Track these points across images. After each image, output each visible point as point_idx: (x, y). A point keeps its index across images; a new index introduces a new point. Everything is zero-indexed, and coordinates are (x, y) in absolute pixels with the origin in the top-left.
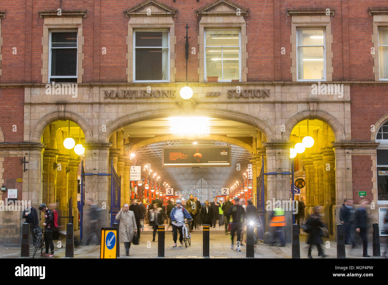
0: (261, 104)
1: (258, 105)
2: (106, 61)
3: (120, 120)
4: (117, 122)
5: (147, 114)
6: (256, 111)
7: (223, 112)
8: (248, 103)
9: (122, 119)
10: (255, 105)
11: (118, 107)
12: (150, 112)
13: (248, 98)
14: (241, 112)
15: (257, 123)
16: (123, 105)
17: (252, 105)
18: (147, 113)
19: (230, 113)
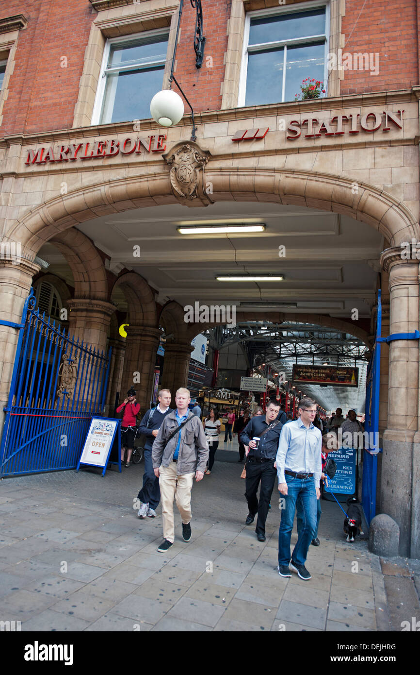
0: (377, 149)
1: (370, 151)
2: (43, 96)
3: (47, 206)
4: (41, 211)
5: (100, 190)
6: (364, 167)
7: (274, 174)
8: (340, 147)
9: (50, 205)
10: (362, 152)
11: (47, 181)
12: (107, 187)
13: (340, 135)
14: (321, 170)
15: (364, 197)
16: (56, 176)
17: (352, 153)
18: (100, 188)
19: (292, 176)
